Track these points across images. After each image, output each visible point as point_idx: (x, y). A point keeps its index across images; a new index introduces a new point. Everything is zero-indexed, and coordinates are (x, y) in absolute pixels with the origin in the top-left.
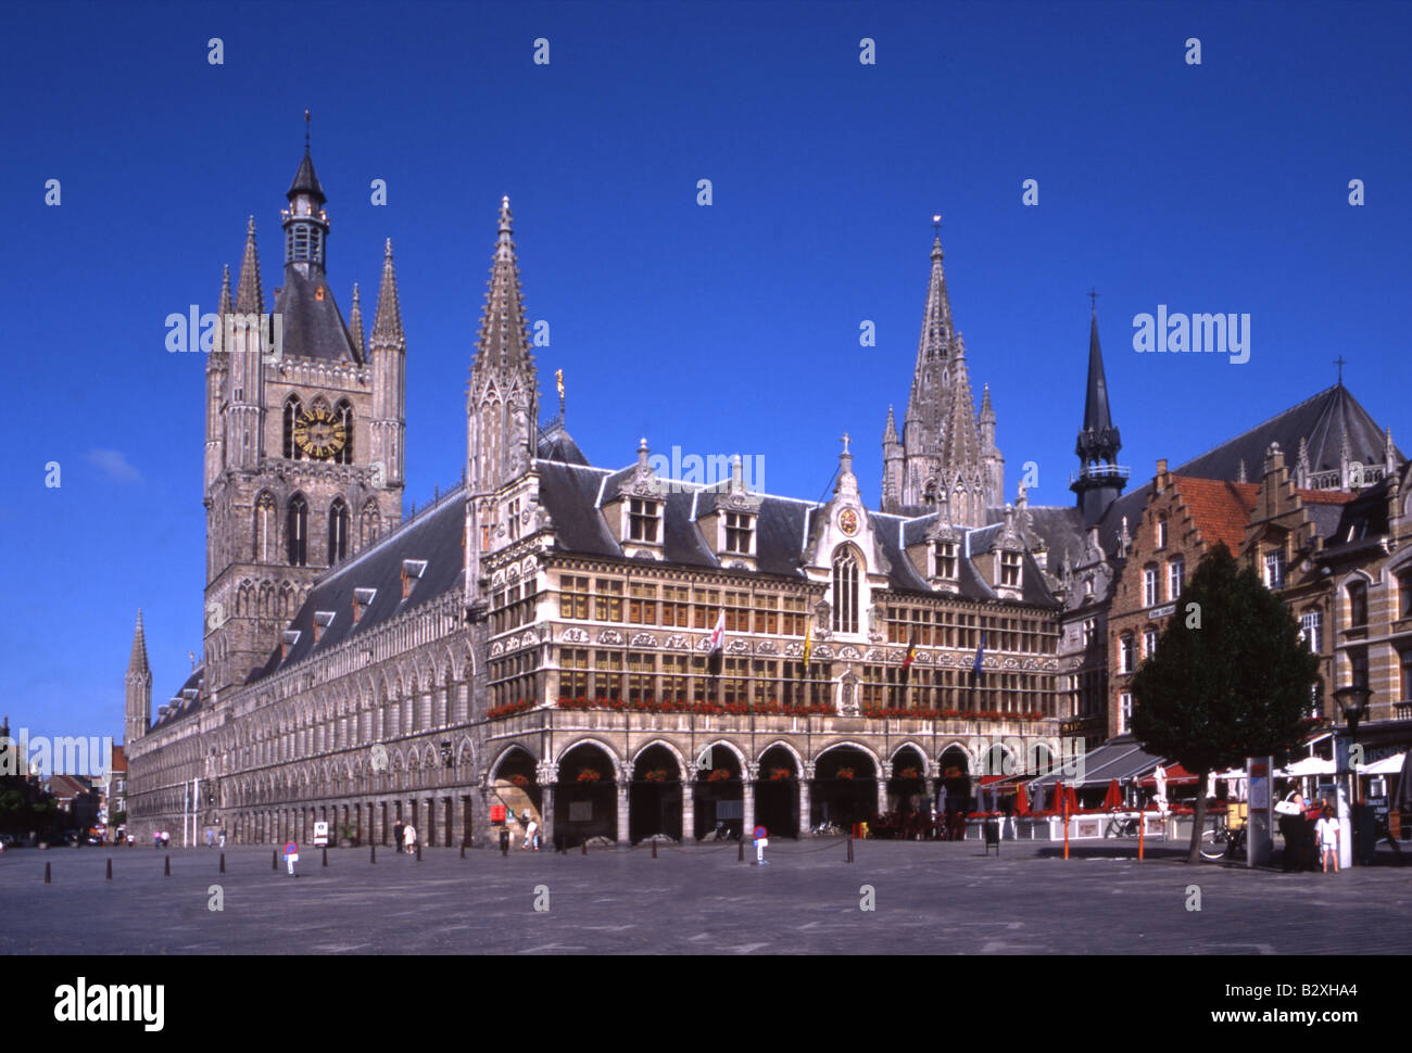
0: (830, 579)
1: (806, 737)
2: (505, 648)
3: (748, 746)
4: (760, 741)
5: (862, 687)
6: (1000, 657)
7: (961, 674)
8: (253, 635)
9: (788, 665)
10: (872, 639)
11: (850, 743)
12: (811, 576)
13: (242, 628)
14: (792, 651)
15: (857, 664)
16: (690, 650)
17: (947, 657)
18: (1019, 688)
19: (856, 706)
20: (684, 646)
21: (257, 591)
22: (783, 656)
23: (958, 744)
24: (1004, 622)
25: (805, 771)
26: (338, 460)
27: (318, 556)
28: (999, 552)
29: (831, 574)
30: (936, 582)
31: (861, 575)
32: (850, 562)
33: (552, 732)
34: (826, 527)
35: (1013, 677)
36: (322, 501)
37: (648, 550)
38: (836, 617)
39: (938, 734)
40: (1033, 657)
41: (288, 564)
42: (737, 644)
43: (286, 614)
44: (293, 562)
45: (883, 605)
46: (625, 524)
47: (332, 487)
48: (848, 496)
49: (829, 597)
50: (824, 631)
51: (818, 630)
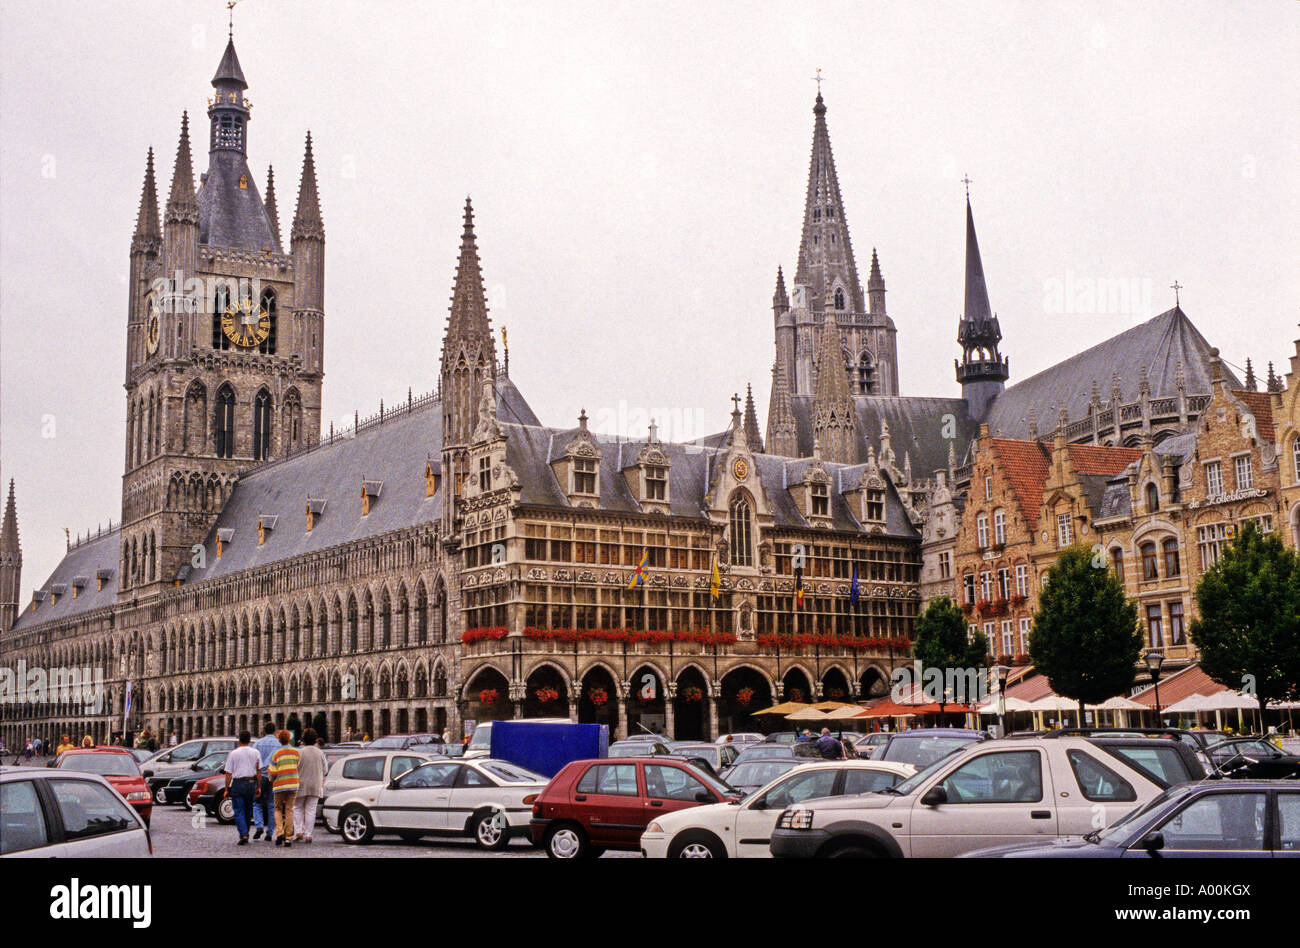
0: (727, 520)
1: (713, 660)
2: (478, 581)
3: (667, 667)
4: (677, 662)
5: (756, 616)
6: (870, 586)
7: (838, 601)
8: (183, 530)
9: (697, 596)
10: (763, 572)
11: (748, 665)
12: (713, 518)
13: (172, 522)
14: (699, 583)
15: (751, 594)
16: (621, 585)
17: (824, 586)
18: (888, 614)
19: (752, 631)
20: (617, 581)
21: (187, 483)
22: (692, 588)
23: (838, 666)
24: (872, 553)
25: (714, 689)
26: (263, 351)
27: (243, 448)
28: (865, 491)
29: (728, 515)
30: (813, 519)
31: (753, 516)
32: (743, 503)
33: (521, 655)
34: (723, 476)
35: (883, 604)
36: (248, 392)
37: (588, 501)
38: (734, 553)
39: (820, 656)
40: (899, 586)
41: (216, 456)
42: (657, 578)
43: (213, 508)
44: (221, 455)
45: (770, 541)
46: (571, 480)
47: (257, 378)
48: (739, 448)
49: (727, 535)
50: (724, 566)
51: (720, 565)
